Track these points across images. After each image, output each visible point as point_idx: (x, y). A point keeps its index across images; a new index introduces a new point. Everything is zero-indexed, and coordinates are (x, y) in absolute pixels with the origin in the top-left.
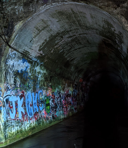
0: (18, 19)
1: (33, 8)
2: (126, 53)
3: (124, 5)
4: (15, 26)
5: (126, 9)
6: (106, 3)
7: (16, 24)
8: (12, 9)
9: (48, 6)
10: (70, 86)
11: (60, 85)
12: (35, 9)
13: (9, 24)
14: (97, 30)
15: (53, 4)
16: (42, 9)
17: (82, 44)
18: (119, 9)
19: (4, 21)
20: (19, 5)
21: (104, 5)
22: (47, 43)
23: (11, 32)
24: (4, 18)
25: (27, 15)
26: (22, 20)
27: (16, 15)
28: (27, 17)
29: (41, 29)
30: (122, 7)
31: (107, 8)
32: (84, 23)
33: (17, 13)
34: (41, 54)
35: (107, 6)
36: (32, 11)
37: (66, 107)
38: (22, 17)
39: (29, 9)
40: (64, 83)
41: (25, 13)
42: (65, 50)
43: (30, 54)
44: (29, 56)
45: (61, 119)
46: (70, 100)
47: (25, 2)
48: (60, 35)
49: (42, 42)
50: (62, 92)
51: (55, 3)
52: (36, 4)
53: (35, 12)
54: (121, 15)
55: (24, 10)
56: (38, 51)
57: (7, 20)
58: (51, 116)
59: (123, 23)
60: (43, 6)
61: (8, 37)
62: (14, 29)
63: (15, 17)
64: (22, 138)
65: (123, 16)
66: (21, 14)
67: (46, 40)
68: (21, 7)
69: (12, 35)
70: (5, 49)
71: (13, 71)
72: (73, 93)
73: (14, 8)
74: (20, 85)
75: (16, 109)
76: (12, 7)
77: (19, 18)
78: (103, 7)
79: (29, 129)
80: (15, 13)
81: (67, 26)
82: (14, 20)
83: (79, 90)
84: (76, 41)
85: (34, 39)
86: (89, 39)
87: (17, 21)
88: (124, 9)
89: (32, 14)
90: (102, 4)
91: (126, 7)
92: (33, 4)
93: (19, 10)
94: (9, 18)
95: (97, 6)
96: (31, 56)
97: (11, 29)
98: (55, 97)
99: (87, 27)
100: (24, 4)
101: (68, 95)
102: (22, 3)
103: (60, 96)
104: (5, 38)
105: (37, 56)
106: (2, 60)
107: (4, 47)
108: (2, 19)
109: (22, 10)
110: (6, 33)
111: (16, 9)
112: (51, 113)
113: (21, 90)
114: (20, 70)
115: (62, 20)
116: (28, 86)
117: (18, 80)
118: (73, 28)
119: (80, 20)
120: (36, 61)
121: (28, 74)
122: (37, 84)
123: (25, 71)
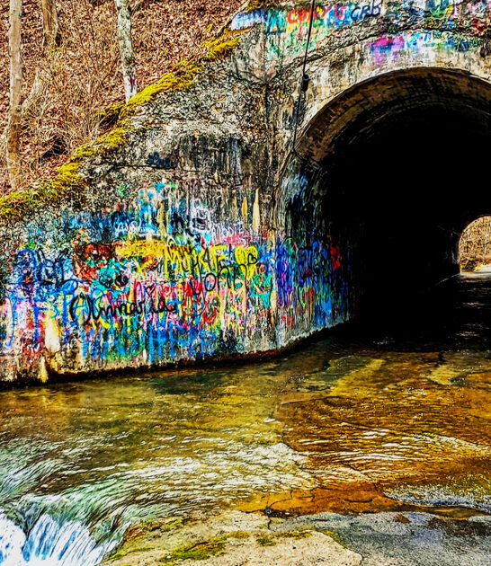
0: (315, 95)
1: (350, 74)
4: (307, 109)
7: (311, 107)
9: (383, 72)
12: (356, 76)
14: (474, 100)
15: (396, 68)
22: (350, 127)
25: (338, 87)
28: (337, 91)
29: (350, 105)
32: (447, 90)
36: (349, 80)
41: (331, 81)
43: (313, 157)
44: (311, 161)
48: (382, 107)
49: (341, 127)
51: (399, 68)
52: (358, 66)
55: (331, 76)
56: (326, 148)
60: (373, 70)
62: (306, 115)
67: (349, 123)
68: (325, 69)
71: (286, 201)
74: (291, 230)
81: (403, 93)
86: (447, 110)
87: (315, 100)
96: (314, 161)
97: (300, 115)
99: (452, 94)
100: (331, 63)
102: (326, 62)
105: (323, 158)
113: (292, 244)
114: (293, 197)
115: (401, 85)
116: (301, 232)
117: (290, 220)
118: (417, 94)
119: (441, 85)
120: (317, 171)
121: (301, 204)
122: (312, 225)
123: (299, 196)
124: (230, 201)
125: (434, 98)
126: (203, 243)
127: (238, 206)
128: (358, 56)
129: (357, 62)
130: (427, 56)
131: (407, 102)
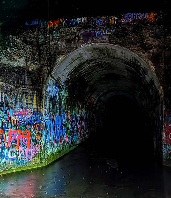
0: (60, 53)
1: (74, 45)
2: (149, 82)
3: (150, 51)
4: (57, 59)
5: (152, 54)
6: (137, 48)
7: (58, 58)
8: (55, 44)
9: (88, 45)
10: (83, 108)
11: (76, 107)
12: (77, 46)
13: (51, 57)
14: (123, 60)
15: (93, 44)
16: (83, 46)
17: (104, 67)
18: (146, 54)
19: (47, 54)
20: (62, 41)
21: (135, 49)
22: (75, 69)
23: (53, 63)
24: (47, 51)
25: (69, 50)
26: (64, 54)
27: (59, 49)
28: (69, 52)
29: (75, 59)
30: (149, 52)
31: (137, 52)
32: (113, 55)
33: (60, 48)
34: (68, 79)
35: (138, 51)
36: (74, 47)
37: (80, 132)
38: (64, 52)
39: (70, 46)
40: (79, 105)
41: (66, 48)
42: (87, 73)
43: (61, 80)
44: (60, 81)
45: (77, 145)
46: (83, 123)
47: (68, 39)
48: (88, 62)
49: (72, 69)
50: (77, 114)
51: (94, 43)
52: (77, 42)
53: (77, 49)
54: (148, 58)
55: (66, 46)
56: (66, 77)
57: (50, 53)
58: (70, 141)
59: (150, 65)
60: (84, 44)
61: (50, 67)
62: (56, 61)
63: (57, 51)
64: (53, 160)
65: (150, 59)
66: (63, 49)
67: (75, 67)
68: (64, 43)
69: (54, 67)
70: (47, 78)
71: (49, 97)
72: (86, 115)
73: (57, 43)
74: (52, 109)
75: (50, 132)
76: (55, 42)
77: (62, 52)
78: (134, 50)
79: (58, 152)
80: (57, 48)
81: (96, 56)
82: (57, 54)
83: (90, 112)
84: (100, 65)
85: (67, 67)
86: (112, 64)
87: (60, 55)
88: (150, 54)
89: (74, 50)
90: (133, 48)
91: (152, 53)
92: (75, 42)
93: (61, 46)
94: (52, 51)
95: (130, 49)
96: (61, 81)
97: (54, 61)
98: (72, 120)
99: (114, 57)
100: (66, 41)
101: (81, 118)
102: (64, 40)
103: (76, 119)
104: (48, 68)
105: (65, 80)
106: (44, 88)
107: (46, 77)
108: (45, 52)
109: (64, 46)
110: (49, 65)
111: (59, 44)
112: (70, 137)
113: (52, 114)
114: (52, 95)
115: (95, 52)
116: (57, 110)
117: (51, 105)
118: (101, 57)
119: (110, 53)
120: (63, 86)
121: (56, 99)
122: (61, 107)
123: (55, 95)
124: (22, 96)
125: (107, 59)
126: (8, 114)
127: (26, 98)
128: (77, 38)
129: (77, 41)
130: (105, 39)
131: (97, 60)
